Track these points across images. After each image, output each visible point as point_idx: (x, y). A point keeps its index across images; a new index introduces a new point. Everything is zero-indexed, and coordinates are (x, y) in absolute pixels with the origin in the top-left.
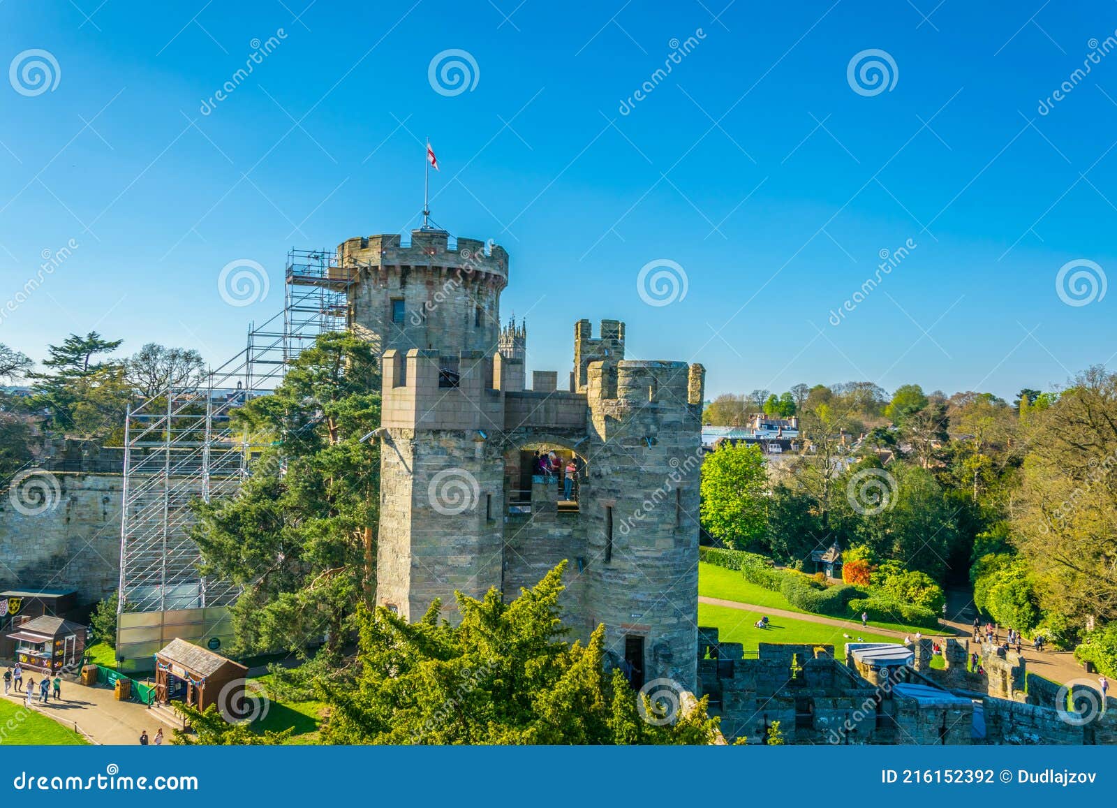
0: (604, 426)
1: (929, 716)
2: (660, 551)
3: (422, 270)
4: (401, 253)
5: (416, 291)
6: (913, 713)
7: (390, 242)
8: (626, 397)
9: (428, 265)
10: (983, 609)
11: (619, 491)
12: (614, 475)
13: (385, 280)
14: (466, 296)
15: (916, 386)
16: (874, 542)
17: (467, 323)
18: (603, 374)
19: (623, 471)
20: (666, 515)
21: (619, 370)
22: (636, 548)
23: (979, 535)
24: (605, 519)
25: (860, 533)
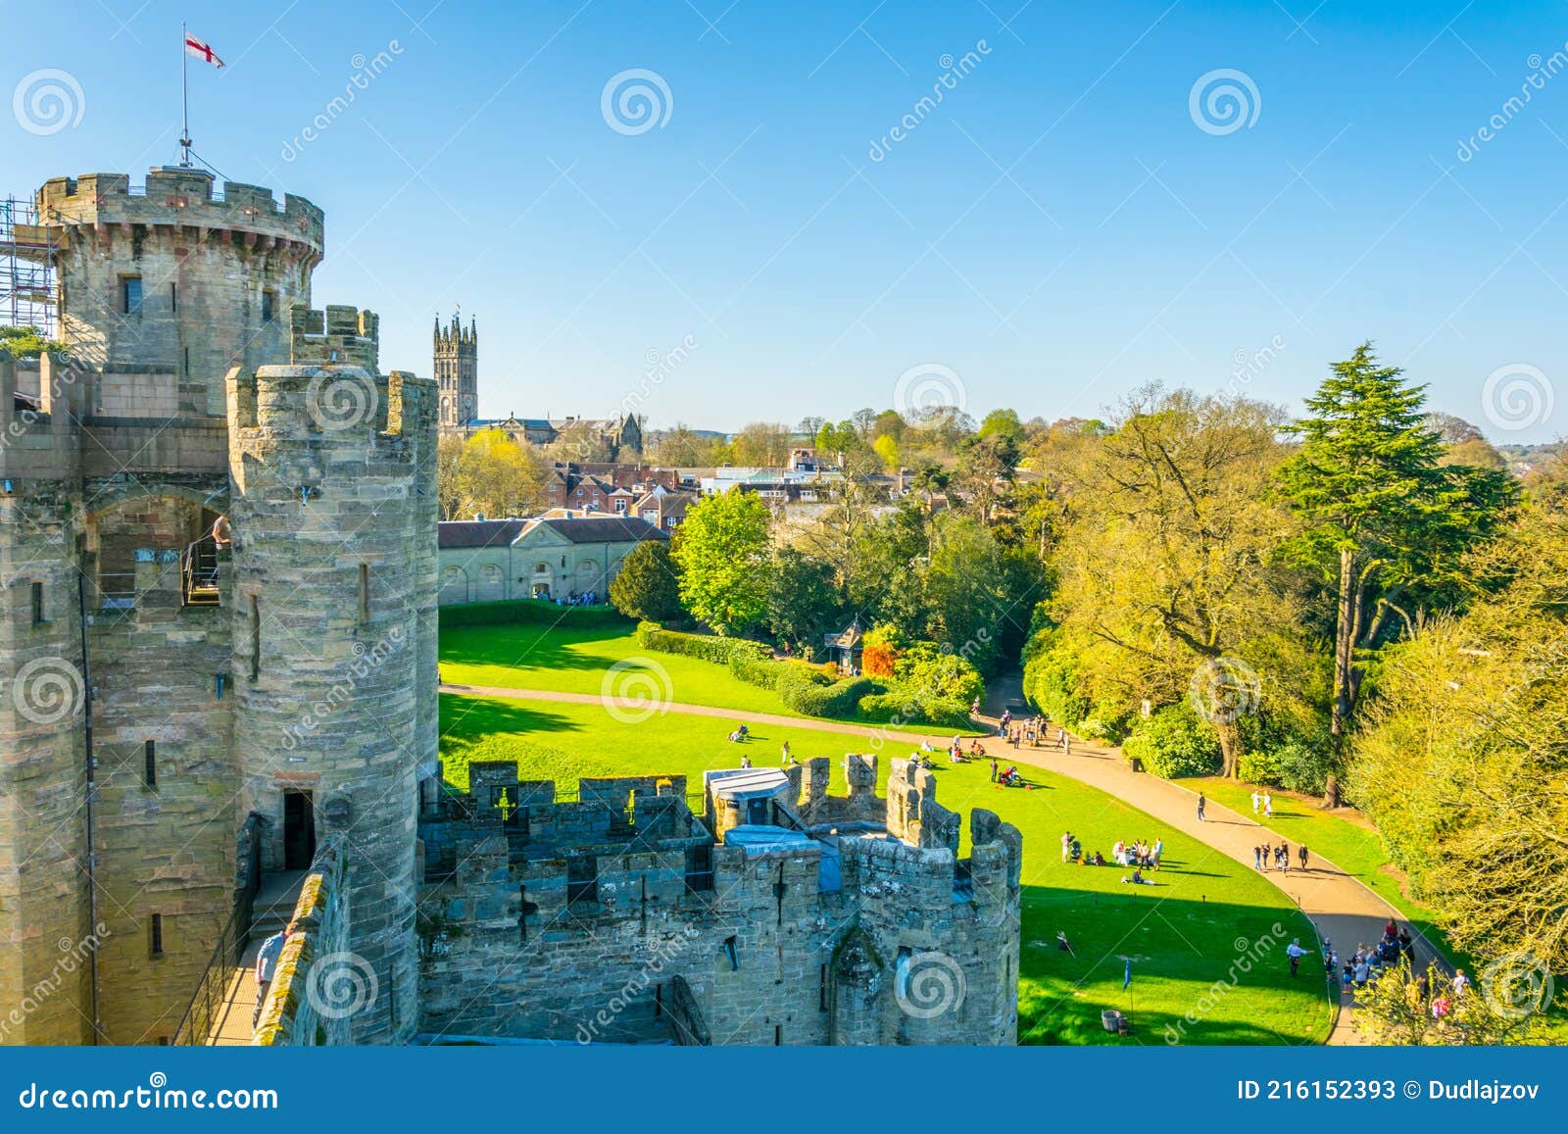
0: (242, 470)
1: (759, 870)
2: (332, 660)
3: (167, 231)
4: (130, 203)
5: (159, 267)
6: (737, 867)
7: (110, 186)
8: (270, 424)
9: (174, 223)
10: (1032, 699)
11: (266, 572)
12: (258, 547)
13: (108, 246)
14: (245, 272)
15: (1011, 410)
16: (904, 619)
17: (247, 314)
18: (239, 387)
19: (271, 539)
20: (339, 607)
21: (259, 382)
22: (293, 658)
23: (1039, 604)
24: (251, 614)
25: (886, 607)
